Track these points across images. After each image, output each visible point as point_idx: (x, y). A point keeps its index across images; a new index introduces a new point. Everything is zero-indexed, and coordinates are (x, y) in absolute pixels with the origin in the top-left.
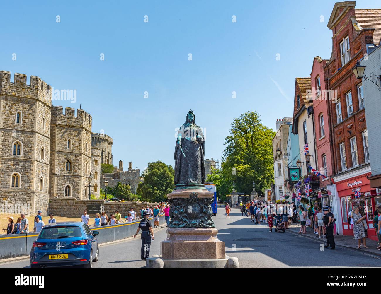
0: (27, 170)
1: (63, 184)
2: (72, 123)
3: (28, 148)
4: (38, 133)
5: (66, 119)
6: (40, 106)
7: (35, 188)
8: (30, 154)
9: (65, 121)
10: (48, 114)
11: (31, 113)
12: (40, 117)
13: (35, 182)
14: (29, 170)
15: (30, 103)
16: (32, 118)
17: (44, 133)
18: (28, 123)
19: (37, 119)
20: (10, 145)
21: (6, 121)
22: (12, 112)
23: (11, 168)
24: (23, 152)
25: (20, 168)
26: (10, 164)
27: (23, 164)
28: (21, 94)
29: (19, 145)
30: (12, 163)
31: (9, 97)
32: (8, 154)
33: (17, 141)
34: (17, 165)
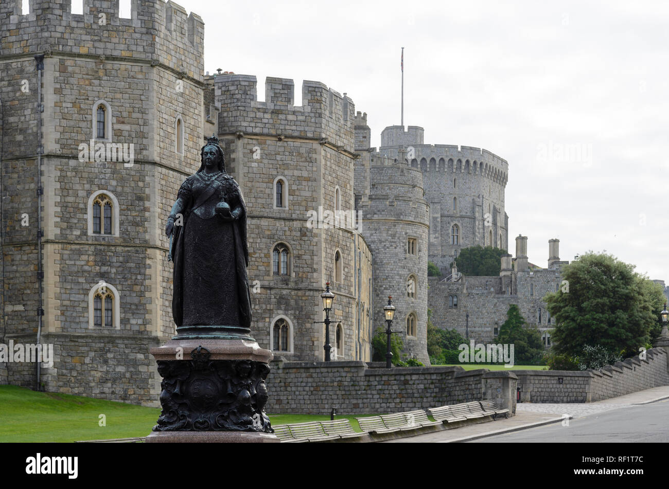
0: (134, 278)
1: (267, 315)
2: (288, 127)
3: (134, 214)
4: (161, 165)
5: (267, 116)
6: (164, 82)
7: (162, 328)
8: (141, 229)
9: (265, 121)
10: (194, 104)
11: (137, 106)
12: (165, 116)
13: (160, 313)
14: (139, 277)
15: (132, 74)
16: (141, 122)
17: (184, 164)
18: (129, 136)
19: (156, 124)
20: (81, 206)
21: (67, 136)
22: (82, 106)
23: (89, 272)
24: (121, 224)
25: (114, 270)
26: (86, 261)
27: (121, 259)
28: (105, 48)
29: (109, 205)
30: (92, 258)
31: (69, 62)
32: (77, 232)
33: (101, 192)
34: (104, 265)
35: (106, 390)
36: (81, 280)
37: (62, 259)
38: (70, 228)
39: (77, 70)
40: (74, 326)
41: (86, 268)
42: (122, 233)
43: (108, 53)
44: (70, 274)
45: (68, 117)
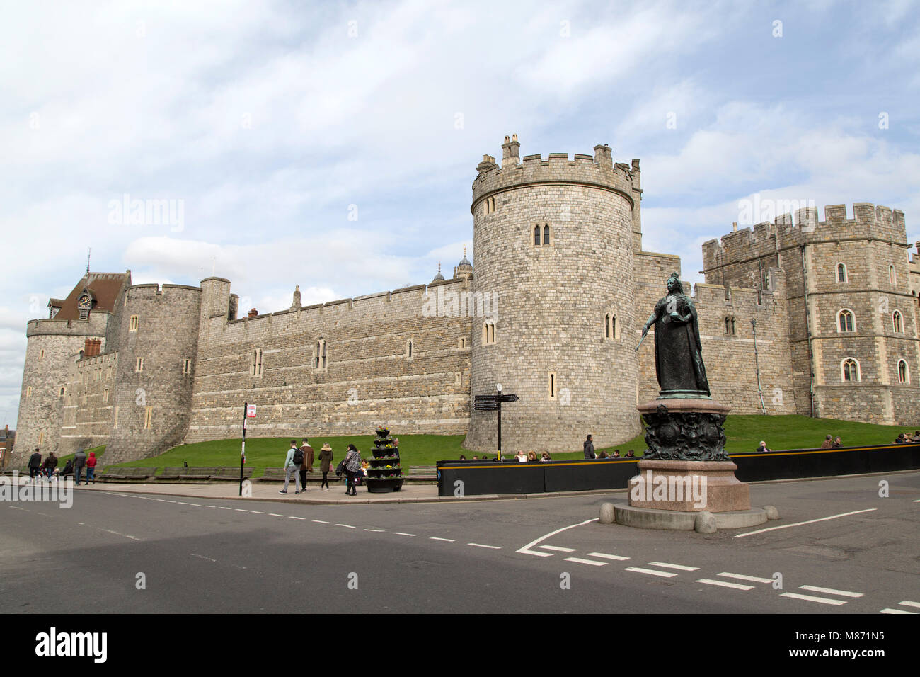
0: (868, 353)
3: (864, 319)
6: (879, 247)
8: (870, 327)
11: (862, 262)
13: (886, 371)
14: (871, 353)
15: (857, 246)
16: (864, 270)
18: (858, 278)
19: (875, 270)
20: (832, 318)
21: (821, 283)
22: (829, 267)
23: (840, 352)
24: (857, 325)
25: (855, 350)
26: (838, 346)
27: (859, 343)
28: (840, 236)
29: (849, 316)
30: (841, 344)
31: (820, 246)
32: (831, 332)
33: (843, 309)
34: (848, 347)
35: (855, 416)
36: (835, 356)
37: (823, 346)
38: (827, 330)
39: (824, 249)
40: (833, 381)
41: (838, 350)
42: (858, 329)
43: (842, 238)
44: (829, 354)
45: (821, 273)
